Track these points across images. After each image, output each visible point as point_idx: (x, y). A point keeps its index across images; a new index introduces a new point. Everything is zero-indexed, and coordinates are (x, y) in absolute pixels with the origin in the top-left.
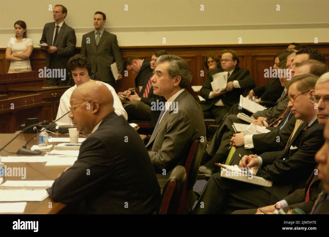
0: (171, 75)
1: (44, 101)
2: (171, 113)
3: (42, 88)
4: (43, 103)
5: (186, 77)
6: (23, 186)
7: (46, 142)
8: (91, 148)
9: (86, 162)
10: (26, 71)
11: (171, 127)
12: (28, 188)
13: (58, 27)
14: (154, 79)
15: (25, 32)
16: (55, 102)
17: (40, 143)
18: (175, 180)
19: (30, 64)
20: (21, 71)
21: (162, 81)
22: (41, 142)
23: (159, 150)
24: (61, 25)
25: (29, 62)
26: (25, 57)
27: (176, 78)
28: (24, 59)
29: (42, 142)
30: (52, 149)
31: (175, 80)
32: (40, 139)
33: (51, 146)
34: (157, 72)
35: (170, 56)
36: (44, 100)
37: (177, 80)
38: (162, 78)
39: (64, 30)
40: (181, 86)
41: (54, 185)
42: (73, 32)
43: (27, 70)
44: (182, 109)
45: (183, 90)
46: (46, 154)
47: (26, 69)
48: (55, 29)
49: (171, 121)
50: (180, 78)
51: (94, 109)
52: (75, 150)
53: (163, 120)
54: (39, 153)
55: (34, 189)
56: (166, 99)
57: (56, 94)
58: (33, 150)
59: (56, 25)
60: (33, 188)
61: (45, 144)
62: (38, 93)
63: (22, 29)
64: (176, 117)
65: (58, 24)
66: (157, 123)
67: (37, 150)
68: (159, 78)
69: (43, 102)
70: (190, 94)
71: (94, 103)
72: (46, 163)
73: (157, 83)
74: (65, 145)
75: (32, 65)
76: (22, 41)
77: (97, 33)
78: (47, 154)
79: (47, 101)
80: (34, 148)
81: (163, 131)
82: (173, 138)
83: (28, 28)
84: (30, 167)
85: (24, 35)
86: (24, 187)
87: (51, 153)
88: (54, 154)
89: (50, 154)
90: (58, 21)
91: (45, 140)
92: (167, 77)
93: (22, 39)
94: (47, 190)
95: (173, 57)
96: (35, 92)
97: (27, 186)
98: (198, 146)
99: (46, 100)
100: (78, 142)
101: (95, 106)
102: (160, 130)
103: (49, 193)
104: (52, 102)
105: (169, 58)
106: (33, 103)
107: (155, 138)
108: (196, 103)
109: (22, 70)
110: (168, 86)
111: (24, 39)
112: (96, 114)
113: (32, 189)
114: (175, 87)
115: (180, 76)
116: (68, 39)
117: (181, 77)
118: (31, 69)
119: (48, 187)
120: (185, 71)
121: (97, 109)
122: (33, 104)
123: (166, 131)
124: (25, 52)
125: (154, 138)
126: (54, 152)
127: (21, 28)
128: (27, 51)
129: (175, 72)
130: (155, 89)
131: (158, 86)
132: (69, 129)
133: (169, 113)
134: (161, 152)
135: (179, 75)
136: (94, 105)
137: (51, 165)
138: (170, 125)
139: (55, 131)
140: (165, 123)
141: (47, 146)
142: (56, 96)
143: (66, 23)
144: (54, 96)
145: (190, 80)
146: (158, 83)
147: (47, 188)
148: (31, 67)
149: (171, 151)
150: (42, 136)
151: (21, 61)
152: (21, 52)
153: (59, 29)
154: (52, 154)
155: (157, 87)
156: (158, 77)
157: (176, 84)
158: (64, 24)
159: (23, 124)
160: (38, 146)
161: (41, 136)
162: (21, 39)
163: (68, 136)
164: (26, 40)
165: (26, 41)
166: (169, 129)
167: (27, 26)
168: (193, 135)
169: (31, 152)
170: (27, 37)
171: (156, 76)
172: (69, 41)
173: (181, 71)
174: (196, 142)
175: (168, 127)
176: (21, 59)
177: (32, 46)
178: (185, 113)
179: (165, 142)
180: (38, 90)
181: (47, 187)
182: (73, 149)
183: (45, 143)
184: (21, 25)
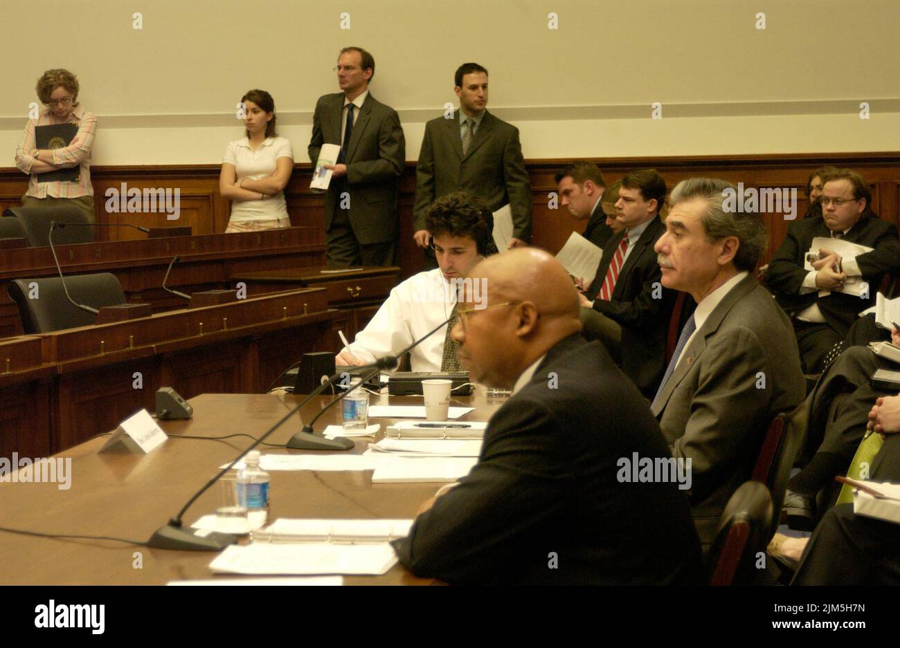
0: (713, 233)
1: (332, 308)
2: (709, 339)
3: (322, 272)
4: (332, 312)
5: (753, 240)
6: (327, 533)
7: (362, 417)
8: (516, 431)
9: (504, 469)
10: (276, 226)
11: (710, 378)
12: (339, 539)
13: (352, 107)
14: (664, 245)
15: (269, 119)
16: (355, 310)
17: (345, 420)
18: (746, 520)
19: (285, 206)
20: (262, 227)
21: (687, 251)
22: (348, 418)
23: (678, 441)
24: (359, 101)
25: (284, 202)
26: (272, 188)
27: (724, 241)
28: (268, 194)
29: (353, 417)
30: (380, 436)
31: (721, 249)
32: (348, 407)
33: (375, 428)
34: (673, 227)
35: (708, 181)
36: (332, 303)
37: (726, 249)
38: (686, 242)
39: (368, 114)
40: (741, 263)
41: (415, 530)
42: (393, 120)
43: (276, 223)
44: (741, 327)
45: (742, 276)
46: (365, 448)
47: (274, 221)
48: (346, 112)
49: (710, 360)
50: (736, 242)
51: (522, 323)
52: (445, 439)
53: (686, 355)
54: (346, 447)
55: (355, 543)
56: (696, 300)
57: (358, 289)
58: (332, 438)
59: (347, 102)
60: (353, 540)
61: (360, 423)
62: (311, 285)
63: (262, 114)
64: (725, 350)
65: (351, 100)
66: (670, 365)
67: (340, 437)
68: (677, 242)
69: (330, 310)
70: (763, 287)
71: (524, 308)
72: (371, 472)
73: (671, 257)
74: (416, 425)
75: (290, 209)
76: (264, 146)
77: (465, 122)
78: (370, 450)
79: (341, 308)
80: (332, 432)
81: (687, 387)
82: (717, 407)
83: (279, 109)
84: (322, 482)
85: (270, 130)
86: (330, 535)
87: (380, 447)
88: (389, 450)
89: (379, 449)
90: (350, 91)
91: (359, 409)
92: (700, 241)
93: (263, 141)
94: (393, 544)
95: (717, 185)
96: (304, 284)
97: (336, 533)
98: (785, 430)
99: (338, 306)
100: (449, 417)
101: (527, 316)
102: (679, 386)
103: (398, 553)
104: (351, 310)
105: (705, 186)
106: (303, 313)
107: (665, 408)
108: (779, 312)
109: (263, 225)
110: (701, 264)
111: (268, 141)
112: (528, 338)
113: (350, 543)
114: (721, 268)
115: (736, 238)
116: (381, 137)
117: (739, 238)
118: (288, 220)
119: (394, 537)
120: (751, 223)
121: (528, 324)
122: (305, 315)
123: (696, 388)
124: (272, 175)
125: (663, 406)
126: (385, 443)
127: (259, 109)
128: (277, 174)
129: (721, 227)
130: (667, 273)
131: (674, 264)
132: (423, 382)
133: (704, 339)
134: (683, 445)
135: (734, 235)
136: (523, 313)
137: (388, 479)
138: (708, 371)
139: (378, 388)
140: (695, 366)
141: (365, 428)
142: (358, 294)
143: (374, 96)
144: (353, 294)
145: (763, 249)
146: (673, 255)
147: (390, 539)
148: (287, 216)
149: (711, 443)
150: (352, 399)
151: (262, 199)
152: (260, 177)
153: (356, 114)
154: (384, 448)
155: (672, 268)
156: (674, 240)
157: (725, 259)
158: (369, 97)
159: (291, 369)
160: (341, 427)
161: (351, 401)
162: (259, 140)
163: (420, 402)
164: (273, 142)
165: (275, 144)
166: (706, 382)
167: (276, 103)
168: (773, 399)
169: (327, 443)
170: (277, 132)
171: (667, 236)
172: (384, 144)
173: (739, 224)
174: (781, 419)
175: (702, 375)
176: (260, 195)
177: (291, 160)
178: (750, 340)
179: (693, 419)
180: (311, 278)
181: (390, 536)
182: (437, 437)
183: (359, 418)
184: (257, 103)
